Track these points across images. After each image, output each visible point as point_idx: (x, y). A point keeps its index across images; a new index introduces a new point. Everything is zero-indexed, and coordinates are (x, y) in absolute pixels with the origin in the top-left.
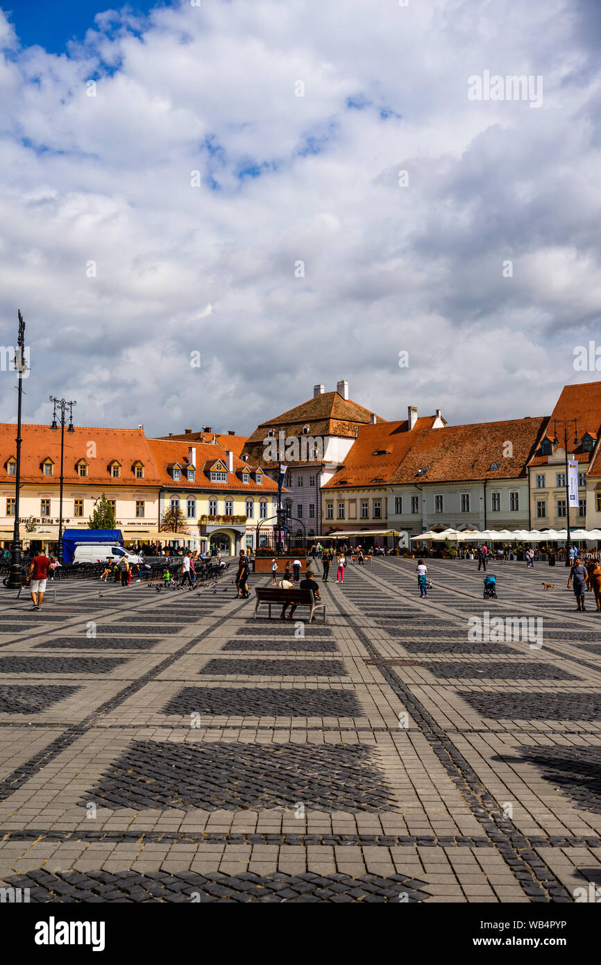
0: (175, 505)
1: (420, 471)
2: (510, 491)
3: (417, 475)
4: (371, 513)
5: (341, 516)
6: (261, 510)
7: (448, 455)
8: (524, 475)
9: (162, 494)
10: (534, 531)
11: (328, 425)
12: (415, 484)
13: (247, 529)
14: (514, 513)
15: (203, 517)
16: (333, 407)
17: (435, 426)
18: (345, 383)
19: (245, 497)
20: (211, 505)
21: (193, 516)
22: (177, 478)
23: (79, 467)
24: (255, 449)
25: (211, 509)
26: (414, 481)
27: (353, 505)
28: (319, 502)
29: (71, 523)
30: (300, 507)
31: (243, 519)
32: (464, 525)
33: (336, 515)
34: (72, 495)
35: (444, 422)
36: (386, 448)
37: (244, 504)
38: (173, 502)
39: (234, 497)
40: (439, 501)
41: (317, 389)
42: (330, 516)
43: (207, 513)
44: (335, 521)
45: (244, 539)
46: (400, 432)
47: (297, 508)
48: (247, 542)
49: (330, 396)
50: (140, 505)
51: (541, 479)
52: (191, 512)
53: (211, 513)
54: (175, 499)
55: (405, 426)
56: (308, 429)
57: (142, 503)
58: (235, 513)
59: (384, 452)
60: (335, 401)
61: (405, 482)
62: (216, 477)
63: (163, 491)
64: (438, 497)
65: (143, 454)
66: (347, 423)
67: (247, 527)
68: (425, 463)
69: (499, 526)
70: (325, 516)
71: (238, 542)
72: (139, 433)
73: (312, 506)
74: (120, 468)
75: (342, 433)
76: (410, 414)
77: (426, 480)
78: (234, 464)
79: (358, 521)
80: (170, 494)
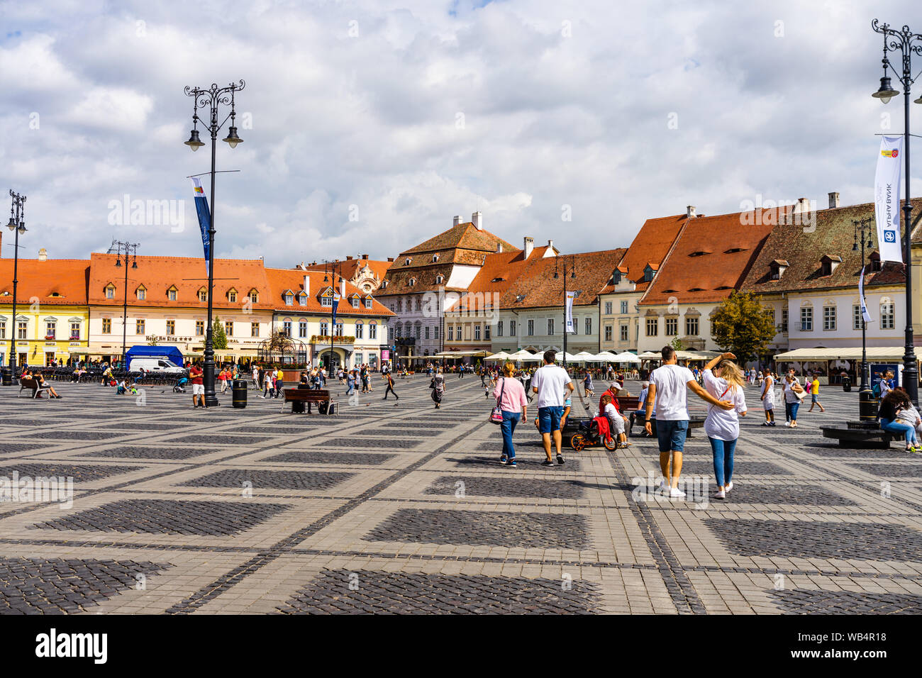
0: (288, 327)
1: (518, 297)
2: (586, 317)
3: (517, 302)
4: (482, 336)
5: (459, 338)
6: (371, 332)
7: (545, 283)
8: (595, 302)
9: (275, 316)
10: (604, 353)
11: (454, 254)
12: (512, 310)
13: (355, 348)
14: (588, 336)
15: (314, 337)
16: (463, 238)
17: (546, 256)
18: (479, 214)
19: (355, 320)
20: (322, 326)
21: (304, 336)
22: (290, 302)
23: (200, 293)
24: (394, 276)
25: (322, 331)
26: (513, 307)
27: (468, 328)
28: (442, 325)
29: (193, 341)
30: (427, 329)
31: (352, 339)
32: (549, 347)
33: (455, 337)
34: (194, 317)
35: (556, 251)
36: (503, 275)
37: (354, 326)
38: (286, 324)
39: (344, 319)
40: (531, 324)
41: (456, 220)
42: (451, 338)
43: (318, 333)
44: (454, 342)
45: (353, 357)
46: (518, 260)
47: (425, 329)
48: (357, 359)
49: (465, 226)
50: (255, 325)
51: (609, 305)
52: (303, 332)
53: (322, 334)
54: (288, 321)
55: (521, 255)
56: (438, 258)
57: (257, 325)
58: (344, 334)
59: (501, 279)
60: (467, 231)
61: (506, 307)
62: (327, 302)
63: (277, 314)
64: (530, 321)
65: (259, 282)
66: (473, 252)
67: (355, 347)
68: (526, 290)
69: (577, 348)
70: (447, 338)
71: (347, 360)
72: (259, 264)
73: (436, 328)
74: (236, 294)
75: (468, 262)
76: (525, 244)
77: (522, 306)
78: (346, 290)
79: (472, 343)
80: (283, 317)
